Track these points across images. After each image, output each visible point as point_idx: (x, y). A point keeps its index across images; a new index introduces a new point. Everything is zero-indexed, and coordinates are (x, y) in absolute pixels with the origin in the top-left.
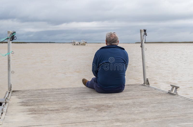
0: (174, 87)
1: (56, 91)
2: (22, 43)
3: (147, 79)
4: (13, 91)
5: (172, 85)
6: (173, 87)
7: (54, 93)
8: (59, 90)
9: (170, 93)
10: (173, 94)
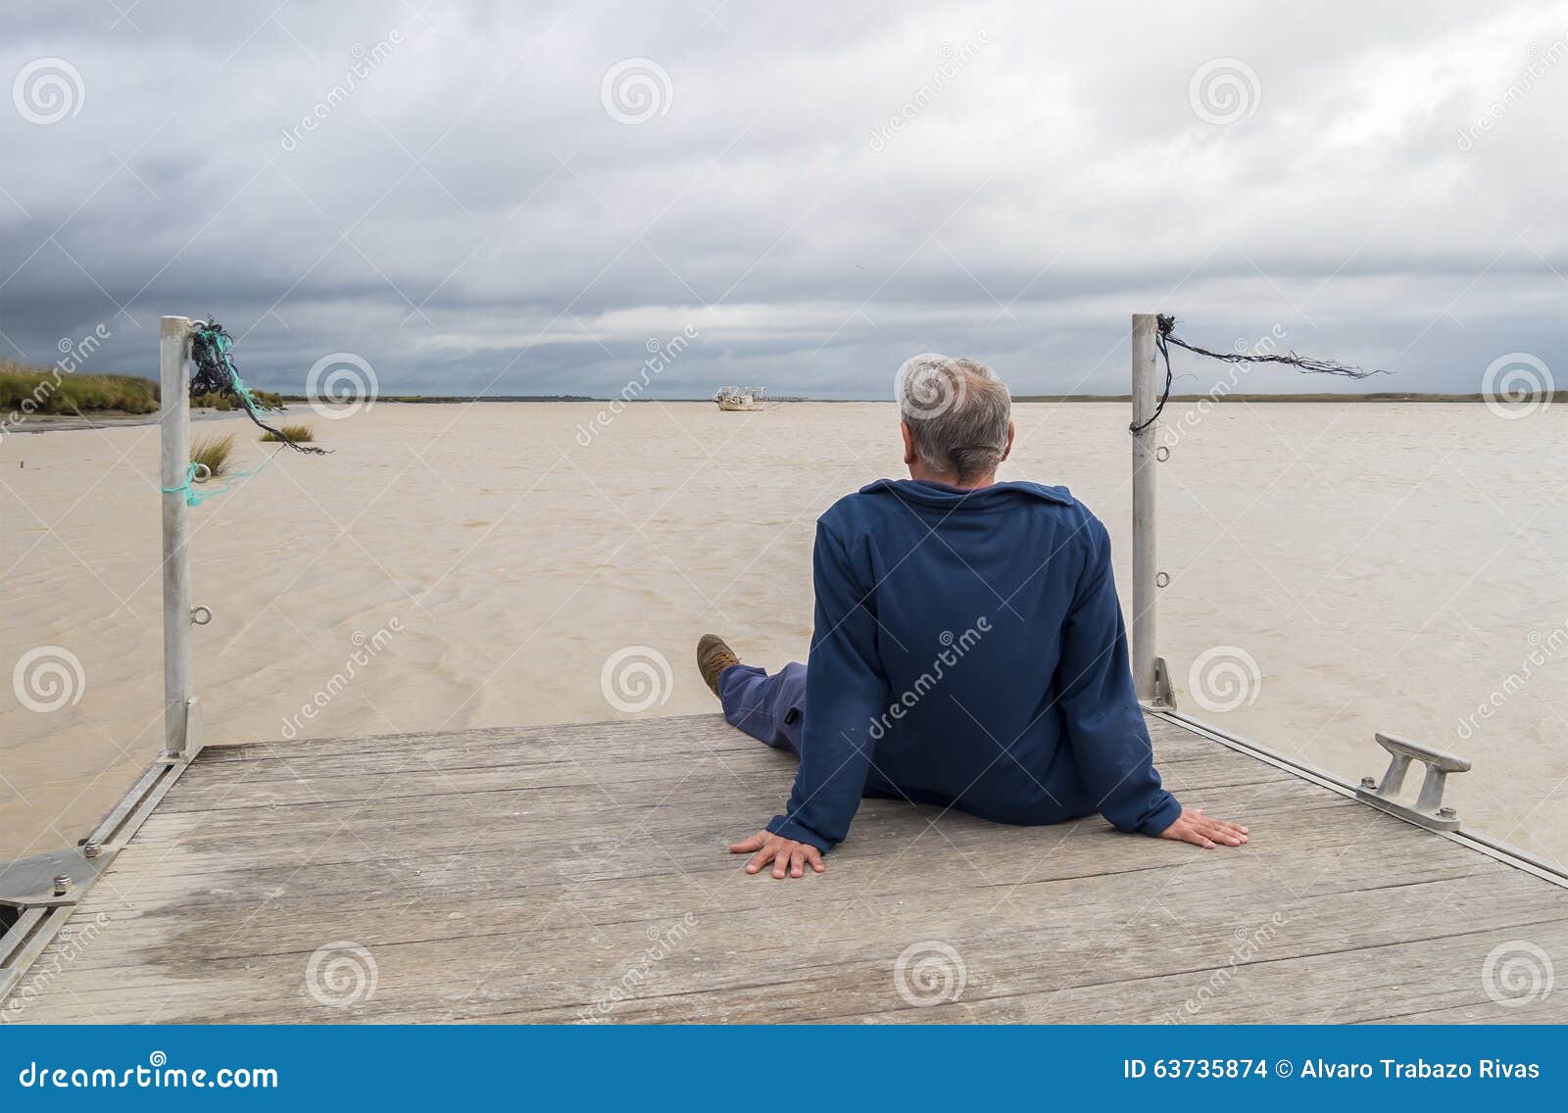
0: (1407, 760)
1: (510, 756)
2: (438, 400)
3: (1161, 661)
4: (207, 754)
5: (1391, 742)
6: (1403, 754)
7: (494, 779)
8: (532, 742)
9: (1371, 802)
10: (1407, 819)
